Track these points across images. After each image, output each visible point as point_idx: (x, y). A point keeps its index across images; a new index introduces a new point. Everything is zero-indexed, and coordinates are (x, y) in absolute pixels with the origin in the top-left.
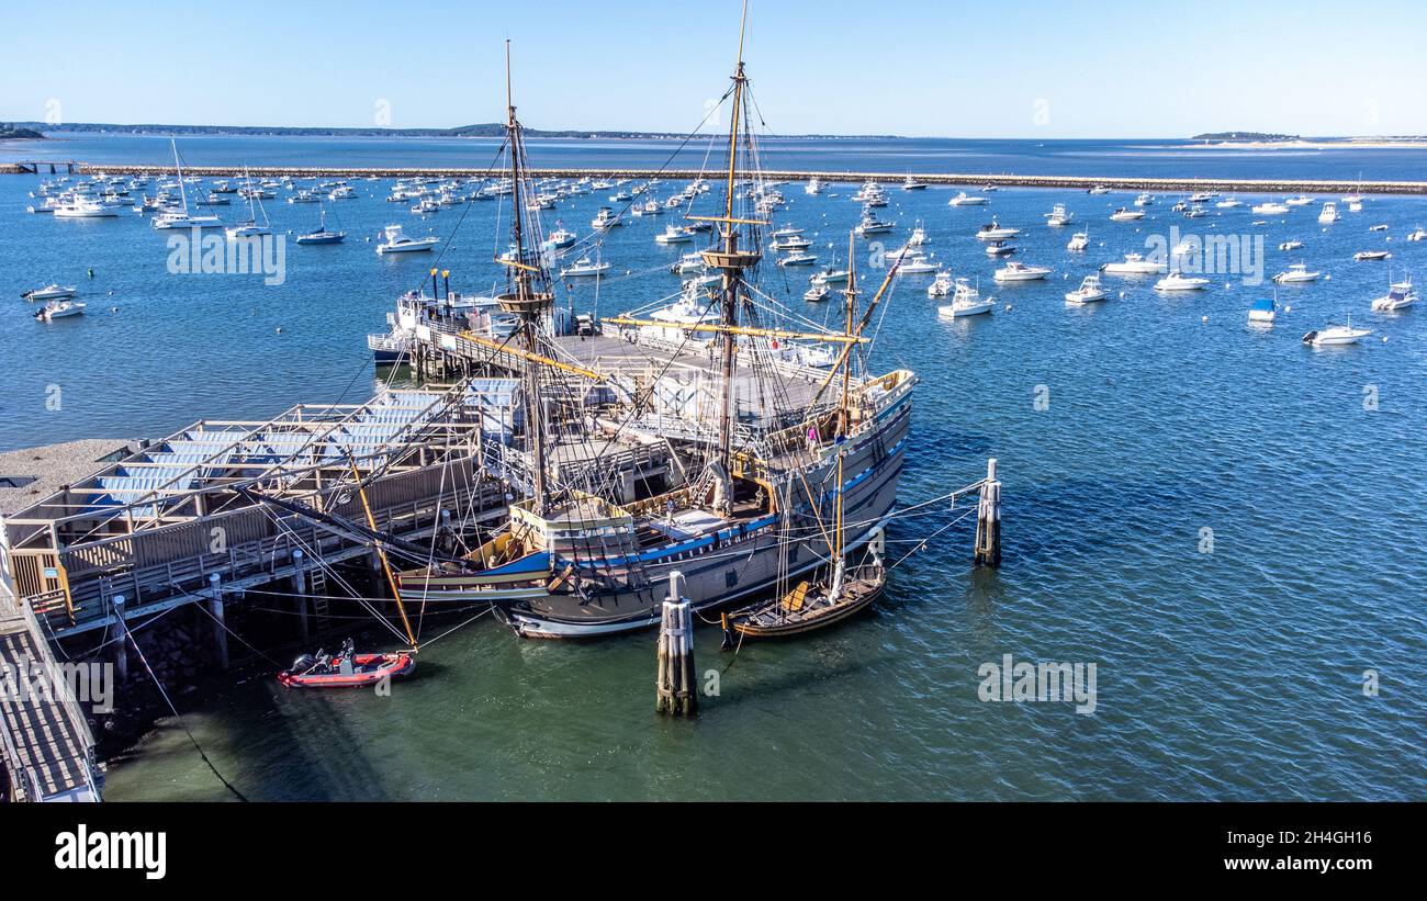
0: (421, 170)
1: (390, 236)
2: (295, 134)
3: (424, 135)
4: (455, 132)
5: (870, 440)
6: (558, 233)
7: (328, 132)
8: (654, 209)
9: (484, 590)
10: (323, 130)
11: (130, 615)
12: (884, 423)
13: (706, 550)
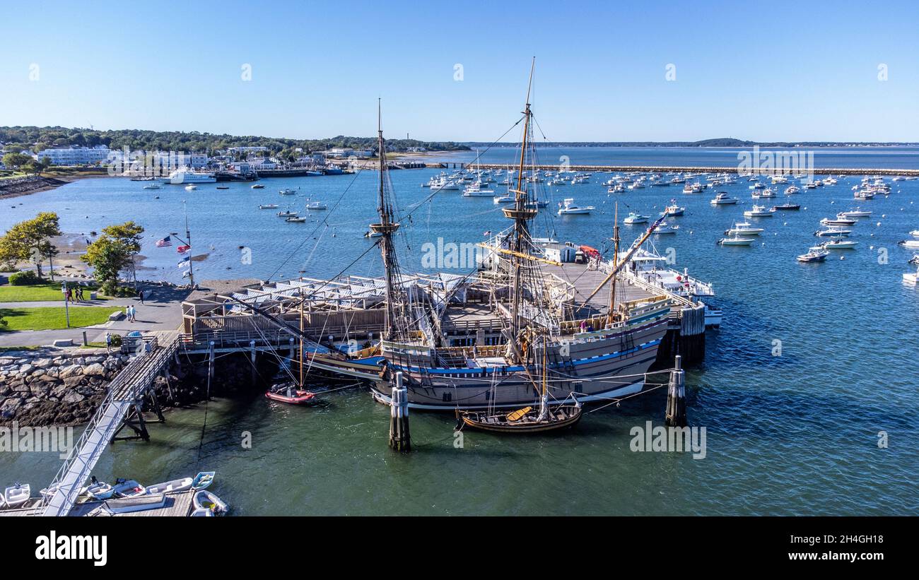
0: (642, 167)
1: (566, 204)
2: (600, 146)
3: (678, 146)
4: (698, 144)
5: (621, 334)
6: (672, 207)
7: (619, 144)
8: (769, 194)
9: (349, 370)
10: (617, 143)
11: (216, 351)
12: (636, 326)
13: (476, 375)
